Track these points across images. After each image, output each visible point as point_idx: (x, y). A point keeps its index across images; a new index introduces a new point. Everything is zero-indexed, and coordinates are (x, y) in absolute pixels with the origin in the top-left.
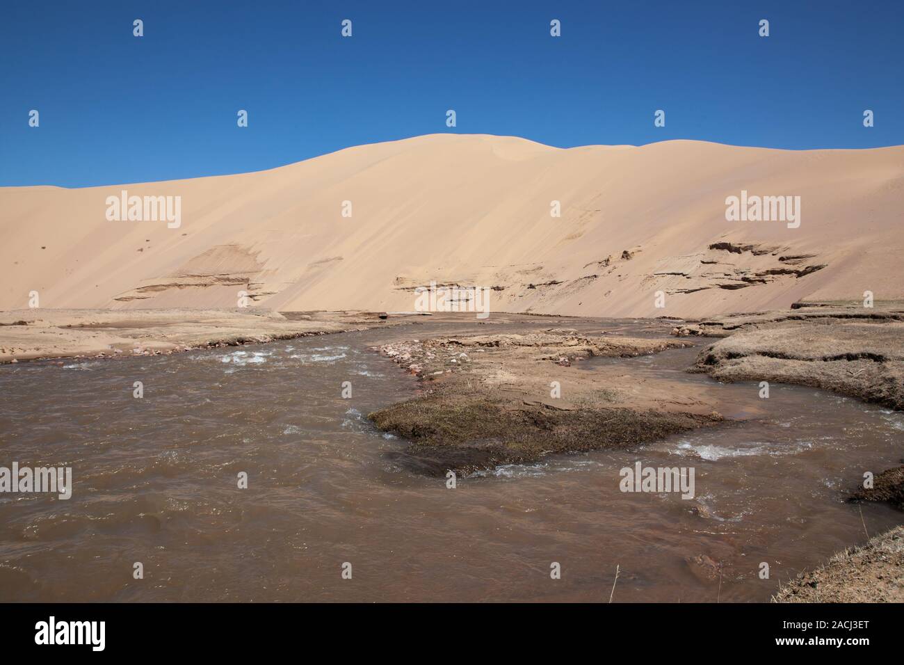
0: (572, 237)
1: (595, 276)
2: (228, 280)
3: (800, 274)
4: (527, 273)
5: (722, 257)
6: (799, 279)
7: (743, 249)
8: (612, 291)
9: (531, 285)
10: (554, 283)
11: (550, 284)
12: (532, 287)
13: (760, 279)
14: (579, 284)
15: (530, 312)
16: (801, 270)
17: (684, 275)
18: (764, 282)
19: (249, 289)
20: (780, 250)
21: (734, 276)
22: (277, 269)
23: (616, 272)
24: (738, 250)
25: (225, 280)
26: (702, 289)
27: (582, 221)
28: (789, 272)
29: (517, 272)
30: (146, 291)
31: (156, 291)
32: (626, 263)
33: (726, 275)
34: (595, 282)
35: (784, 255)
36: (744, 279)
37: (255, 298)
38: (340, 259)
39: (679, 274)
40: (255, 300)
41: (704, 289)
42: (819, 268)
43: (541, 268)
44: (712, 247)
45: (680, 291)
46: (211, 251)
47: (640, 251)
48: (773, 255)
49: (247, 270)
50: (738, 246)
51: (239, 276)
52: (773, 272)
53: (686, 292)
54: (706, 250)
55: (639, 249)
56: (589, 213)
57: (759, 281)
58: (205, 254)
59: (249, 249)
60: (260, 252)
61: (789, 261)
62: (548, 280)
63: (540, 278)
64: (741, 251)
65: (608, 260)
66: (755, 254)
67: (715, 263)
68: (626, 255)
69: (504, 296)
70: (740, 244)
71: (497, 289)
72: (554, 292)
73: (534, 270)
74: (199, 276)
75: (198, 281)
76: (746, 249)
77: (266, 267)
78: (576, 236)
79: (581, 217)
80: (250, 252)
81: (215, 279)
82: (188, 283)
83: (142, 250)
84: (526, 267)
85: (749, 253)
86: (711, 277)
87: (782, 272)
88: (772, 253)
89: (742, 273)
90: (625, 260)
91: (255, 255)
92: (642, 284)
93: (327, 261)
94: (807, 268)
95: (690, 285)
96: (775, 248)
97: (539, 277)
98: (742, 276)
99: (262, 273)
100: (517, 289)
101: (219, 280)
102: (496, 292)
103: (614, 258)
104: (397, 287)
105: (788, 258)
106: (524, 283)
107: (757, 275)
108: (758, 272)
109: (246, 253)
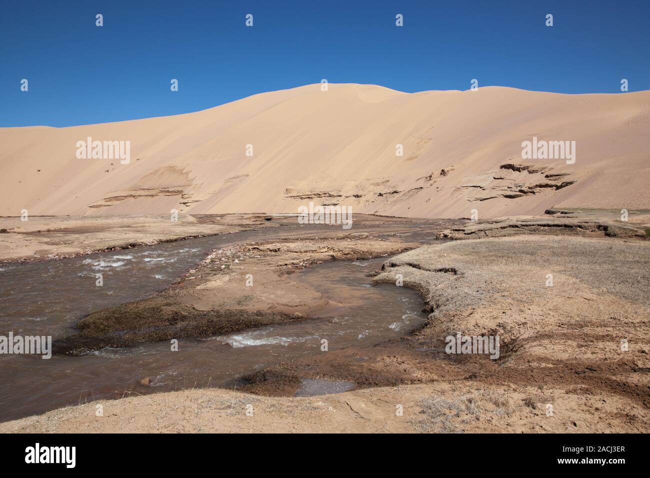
0: (411, 159)
1: (421, 188)
2: (168, 192)
3: (558, 188)
4: (378, 185)
5: (507, 175)
6: (558, 191)
7: (522, 169)
8: (432, 199)
9: (380, 193)
10: (396, 192)
11: (393, 193)
12: (381, 195)
13: (531, 191)
14: (411, 193)
15: (376, 214)
16: (559, 184)
17: (481, 188)
18: (534, 193)
19: (182, 198)
20: (546, 170)
21: (514, 189)
22: (202, 184)
23: (435, 185)
24: (518, 170)
25: (166, 191)
26: (491, 198)
27: (418, 146)
28: (551, 186)
29: (371, 184)
30: (111, 200)
31: (117, 200)
32: (443, 178)
33: (509, 188)
34: (421, 192)
35: (549, 173)
36: (520, 191)
37: (187, 204)
38: (247, 176)
39: (477, 187)
40: (187, 206)
41: (493, 198)
42: (571, 183)
43: (388, 181)
44: (502, 167)
45: (477, 199)
46: (157, 171)
47: (454, 170)
48: (542, 173)
49: (182, 184)
50: (519, 167)
51: (176, 189)
52: (541, 186)
53: (481, 200)
54: (498, 169)
55: (452, 168)
56: (424, 141)
57: (531, 192)
58: (152, 173)
59: (183, 169)
60: (191, 171)
61: (552, 178)
62: (391, 190)
63: (387, 188)
64: (521, 170)
65: (431, 176)
66: (530, 172)
67: (503, 179)
68: (443, 173)
69: (361, 201)
70: (521, 165)
71: (357, 196)
72: (394, 199)
73: (382, 183)
74: (148, 189)
75: (147, 193)
76: (524, 169)
77: (194, 182)
78: (414, 158)
79: (418, 144)
80: (184, 172)
81: (159, 191)
82: (140, 194)
83: (108, 171)
84: (378, 181)
85: (526, 172)
86: (498, 189)
87: (547, 186)
88: (541, 172)
89: (519, 186)
90: (442, 176)
91: (187, 173)
92: (452, 194)
93: (238, 177)
94: (563, 183)
95: (484, 195)
96: (543, 168)
97: (385, 188)
98: (519, 188)
99: (192, 186)
100: (370, 197)
101: (162, 192)
102: (356, 198)
103: (435, 174)
104: (286, 196)
105: (551, 176)
106: (376, 192)
107: (529, 188)
108: (530, 186)
109: (181, 172)
